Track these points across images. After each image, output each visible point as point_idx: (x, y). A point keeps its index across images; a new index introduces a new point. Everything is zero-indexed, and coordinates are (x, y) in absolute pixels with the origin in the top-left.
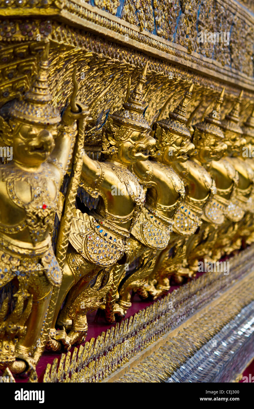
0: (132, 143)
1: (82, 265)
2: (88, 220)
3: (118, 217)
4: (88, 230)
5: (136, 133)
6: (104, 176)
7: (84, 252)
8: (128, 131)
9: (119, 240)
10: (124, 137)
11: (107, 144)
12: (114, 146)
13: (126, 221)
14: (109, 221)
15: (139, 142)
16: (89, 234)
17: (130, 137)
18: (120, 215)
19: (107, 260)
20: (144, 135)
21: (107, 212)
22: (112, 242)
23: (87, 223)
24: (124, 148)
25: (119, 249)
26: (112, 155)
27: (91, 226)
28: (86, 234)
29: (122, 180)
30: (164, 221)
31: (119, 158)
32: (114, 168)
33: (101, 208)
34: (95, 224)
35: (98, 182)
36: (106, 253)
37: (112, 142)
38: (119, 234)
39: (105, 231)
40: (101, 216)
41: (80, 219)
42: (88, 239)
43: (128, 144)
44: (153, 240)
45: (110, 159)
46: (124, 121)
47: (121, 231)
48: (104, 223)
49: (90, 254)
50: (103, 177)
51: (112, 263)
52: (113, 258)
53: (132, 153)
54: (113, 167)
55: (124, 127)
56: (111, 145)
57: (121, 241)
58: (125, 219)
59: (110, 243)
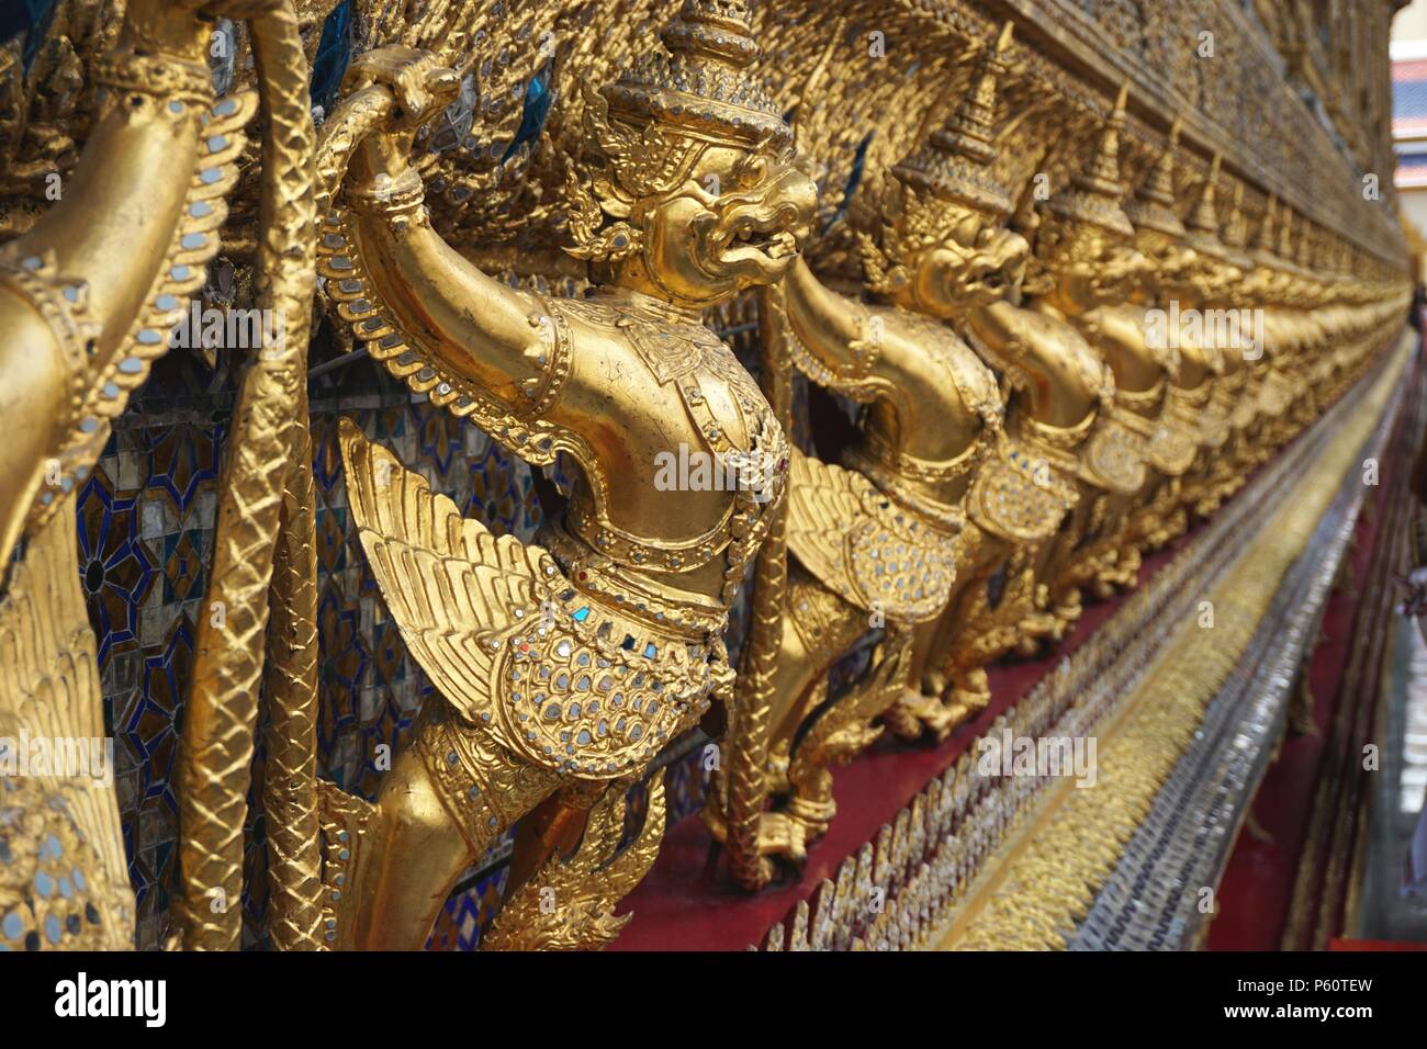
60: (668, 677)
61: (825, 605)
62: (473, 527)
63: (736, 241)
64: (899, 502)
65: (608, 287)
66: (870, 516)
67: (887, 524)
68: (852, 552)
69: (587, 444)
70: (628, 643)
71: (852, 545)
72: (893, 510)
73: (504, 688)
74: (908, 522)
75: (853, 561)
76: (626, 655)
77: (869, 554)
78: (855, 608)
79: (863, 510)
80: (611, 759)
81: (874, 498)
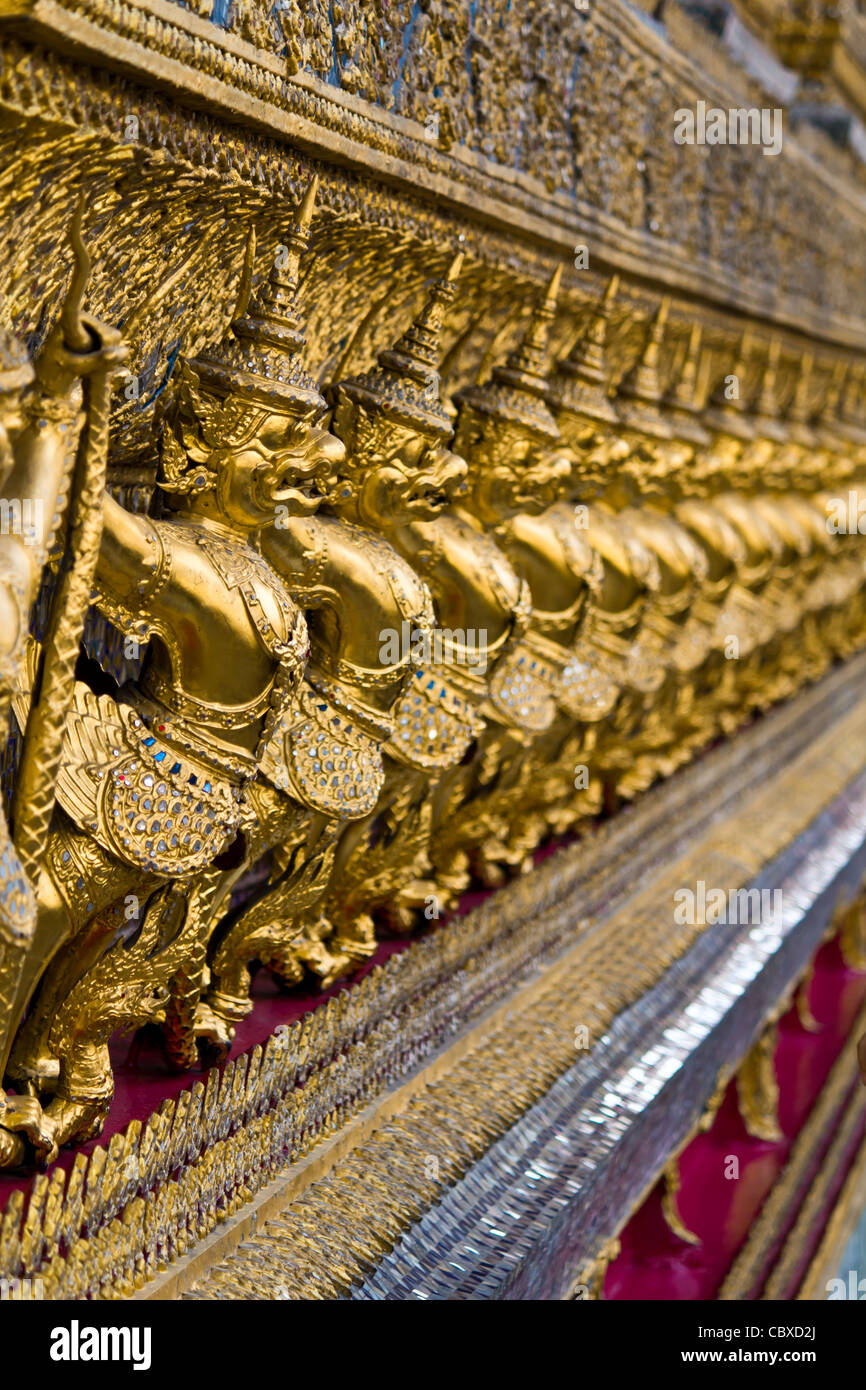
0: (264, 457)
1: (97, 871)
2: (115, 719)
3: (217, 706)
4: (116, 753)
5: (278, 422)
6: (170, 569)
7: (101, 827)
8: (251, 416)
9: (220, 785)
10: (238, 437)
11: (180, 460)
12: (204, 464)
13: (245, 721)
14: (186, 722)
15: (289, 451)
16: (117, 767)
17: (259, 434)
18: (225, 701)
19: (181, 856)
20: (305, 427)
21: (179, 690)
22: (196, 793)
23: (111, 730)
24: (237, 474)
25: (222, 816)
26: (195, 498)
27: (125, 740)
28: (108, 768)
29: (231, 580)
30: (364, 721)
31: (220, 507)
32: (202, 542)
33: (158, 678)
34: (138, 734)
35: (150, 588)
36: (176, 831)
37: (197, 453)
38: (220, 767)
39: (173, 757)
40: (159, 703)
41: (87, 715)
42: (114, 784)
43: (250, 458)
44: (328, 786)
45: (190, 511)
46: (236, 382)
47: (227, 754)
48: (168, 728)
49: (122, 834)
50: (167, 573)
51: (197, 864)
52: (202, 849)
53: (263, 491)
54: (201, 537)
55: (236, 400)
56: (193, 464)
57: (227, 791)
58: (240, 716)
59: (191, 796)
60: (219, 808)
61: (266, 797)
62: (82, 688)
63: (284, 484)
64: (336, 707)
65: (185, 514)
66: (309, 717)
67: (325, 726)
68: (292, 750)
69: (172, 631)
70: (193, 780)
71: (292, 743)
72: (330, 712)
73: (107, 806)
74: (344, 724)
75: (293, 757)
76: (192, 788)
77: (308, 752)
78: (293, 802)
79: (303, 711)
80: (179, 864)
81: (313, 700)
